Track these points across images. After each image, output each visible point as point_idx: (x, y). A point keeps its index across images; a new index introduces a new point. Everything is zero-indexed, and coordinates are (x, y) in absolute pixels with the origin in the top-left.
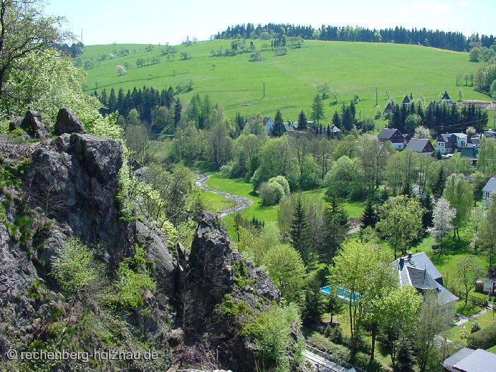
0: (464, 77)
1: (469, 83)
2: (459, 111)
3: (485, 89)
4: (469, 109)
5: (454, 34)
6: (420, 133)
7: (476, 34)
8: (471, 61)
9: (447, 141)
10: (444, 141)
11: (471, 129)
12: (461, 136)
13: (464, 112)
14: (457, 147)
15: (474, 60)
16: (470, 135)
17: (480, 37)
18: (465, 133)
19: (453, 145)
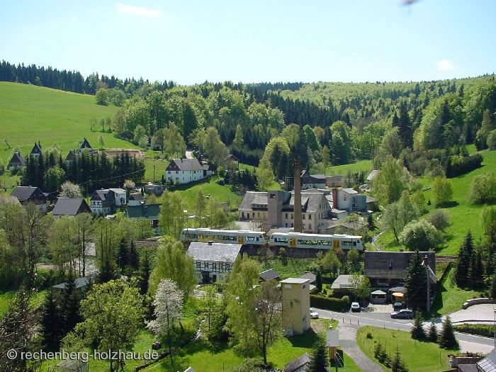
0: (99, 121)
1: (106, 128)
2: (112, 161)
3: (126, 136)
4: (122, 158)
5: (70, 73)
6: (68, 190)
7: (95, 74)
8: (98, 104)
9: (104, 199)
10: (100, 199)
11: (129, 183)
12: (120, 192)
13: (116, 162)
14: (117, 207)
15: (102, 103)
16: (129, 190)
17: (100, 78)
18: (122, 187)
19: (111, 204)
